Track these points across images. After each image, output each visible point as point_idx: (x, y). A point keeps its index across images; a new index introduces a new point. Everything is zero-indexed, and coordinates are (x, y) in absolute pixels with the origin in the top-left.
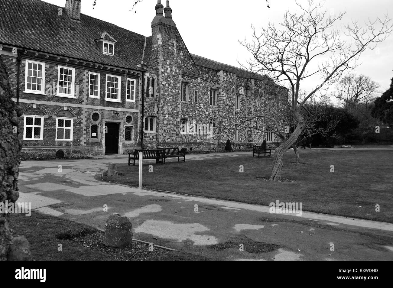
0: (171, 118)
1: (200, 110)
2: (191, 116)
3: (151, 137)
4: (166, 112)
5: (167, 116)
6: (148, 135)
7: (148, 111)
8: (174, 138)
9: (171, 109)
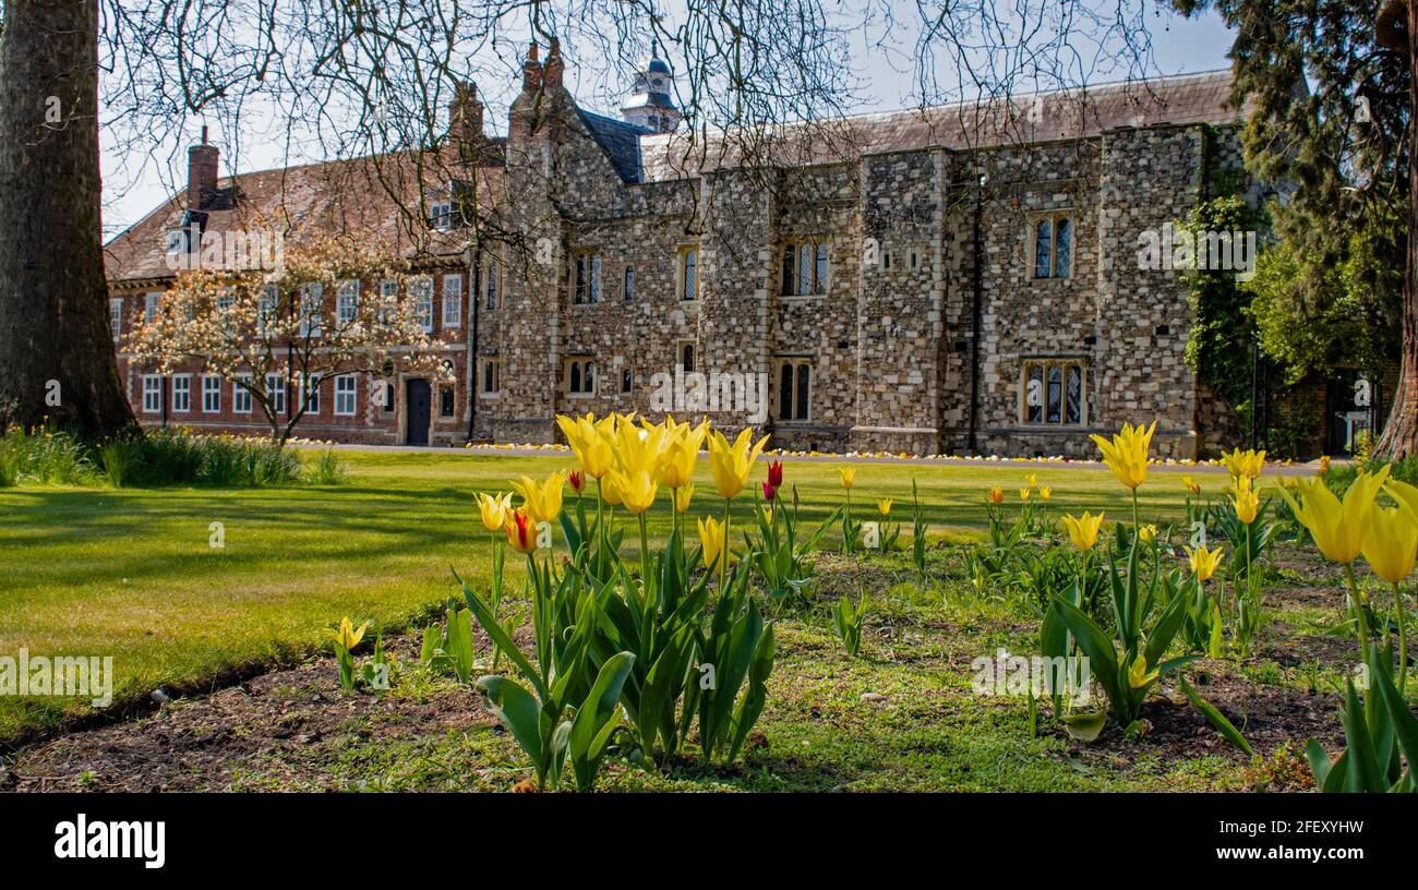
0: (527, 356)
1: (640, 321)
2: (609, 343)
3: (494, 408)
4: (514, 343)
5: (518, 351)
6: (488, 403)
7: (489, 344)
8: (538, 409)
9: (530, 332)
